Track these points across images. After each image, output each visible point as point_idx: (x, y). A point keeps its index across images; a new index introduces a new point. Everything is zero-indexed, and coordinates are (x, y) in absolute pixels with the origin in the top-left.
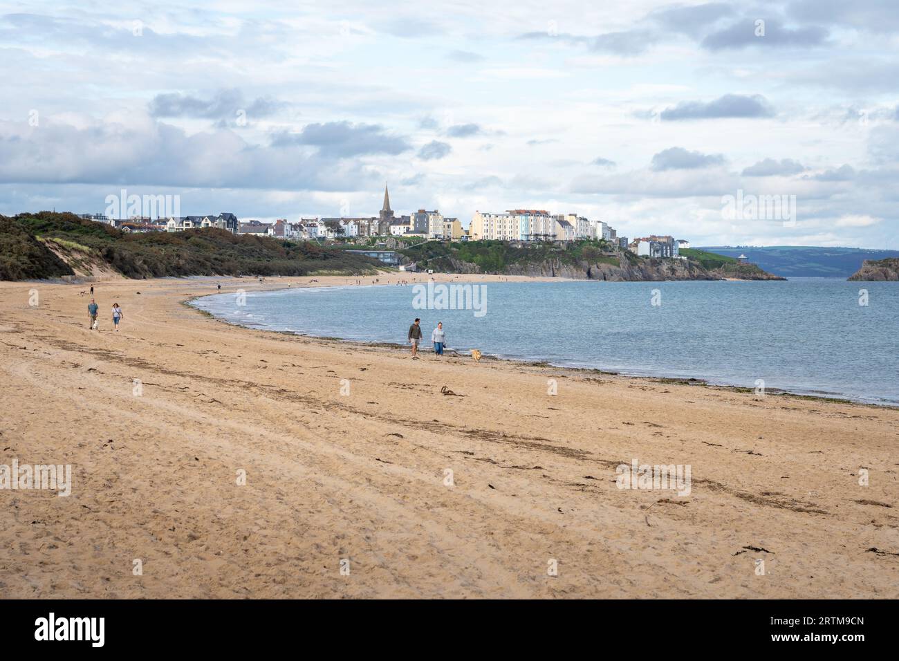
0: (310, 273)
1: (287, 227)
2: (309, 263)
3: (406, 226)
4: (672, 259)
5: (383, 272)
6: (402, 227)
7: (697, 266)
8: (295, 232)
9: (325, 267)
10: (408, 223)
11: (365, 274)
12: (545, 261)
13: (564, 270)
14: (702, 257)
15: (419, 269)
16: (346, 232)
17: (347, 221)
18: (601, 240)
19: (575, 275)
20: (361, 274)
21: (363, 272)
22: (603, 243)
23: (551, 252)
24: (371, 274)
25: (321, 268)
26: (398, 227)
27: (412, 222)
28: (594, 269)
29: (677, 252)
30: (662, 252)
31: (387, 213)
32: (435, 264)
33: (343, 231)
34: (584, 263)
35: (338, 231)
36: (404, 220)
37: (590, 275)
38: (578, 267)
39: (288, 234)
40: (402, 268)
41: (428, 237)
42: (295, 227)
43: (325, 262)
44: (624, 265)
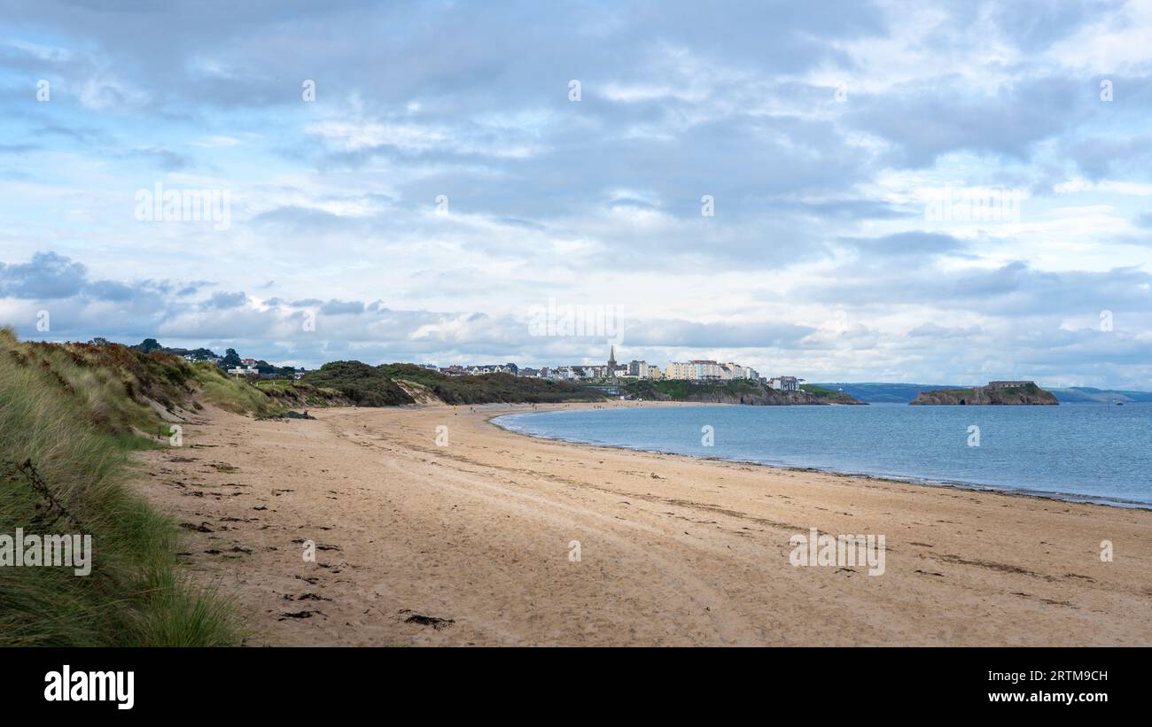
1: (549, 372)
2: (563, 395)
3: (624, 371)
4: (795, 392)
5: (610, 400)
6: (622, 372)
7: (812, 396)
8: (554, 375)
9: (574, 397)
10: (626, 369)
11: (599, 402)
12: (713, 393)
13: (725, 399)
14: (814, 390)
15: (633, 398)
16: (587, 375)
17: (587, 368)
18: (749, 380)
19: (733, 402)
23: (718, 387)
26: (619, 371)
27: (629, 368)
28: (745, 398)
29: (798, 387)
30: (789, 387)
31: (612, 363)
32: (643, 395)
33: (584, 374)
34: (739, 394)
35: (582, 375)
36: (624, 367)
37: (742, 402)
38: (735, 397)
39: (550, 376)
40: (622, 398)
41: (640, 377)
42: (554, 372)
43: (574, 394)
44: (764, 395)
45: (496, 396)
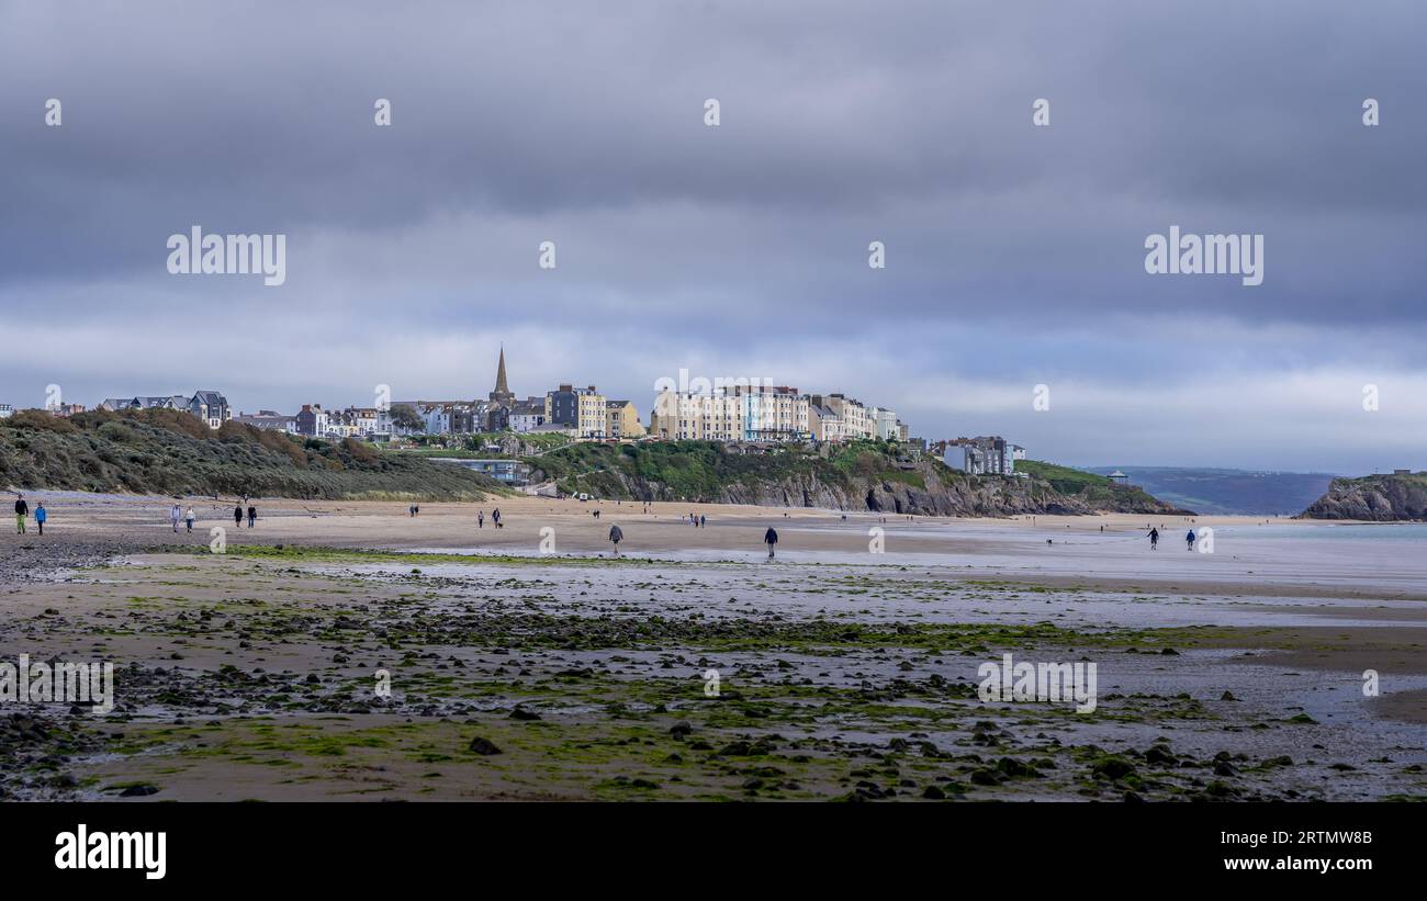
0: (349, 494)
1: (321, 418)
2: (349, 478)
3: (536, 416)
4: (1003, 477)
5: (495, 496)
6: (530, 417)
7: (1047, 489)
8: (335, 427)
9: (382, 486)
10: (541, 409)
11: (460, 499)
12: (789, 478)
13: (824, 496)
15: (562, 492)
16: (429, 427)
17: (430, 407)
18: (889, 441)
19: (844, 503)
20: (455, 499)
21: (457, 494)
22: (893, 445)
23: (801, 462)
24: (474, 500)
25: (372, 486)
26: (522, 417)
27: (549, 408)
28: (880, 494)
29: (1011, 465)
30: (986, 465)
31: (500, 393)
32: (592, 485)
33: (422, 426)
34: (860, 483)
35: (415, 426)
36: (531, 407)
37: (872, 504)
38: (850, 489)
39: (324, 427)
40: (530, 490)
41: (577, 435)
42: (336, 417)
43: (383, 477)
44: (933, 485)
45: (93, 469)
